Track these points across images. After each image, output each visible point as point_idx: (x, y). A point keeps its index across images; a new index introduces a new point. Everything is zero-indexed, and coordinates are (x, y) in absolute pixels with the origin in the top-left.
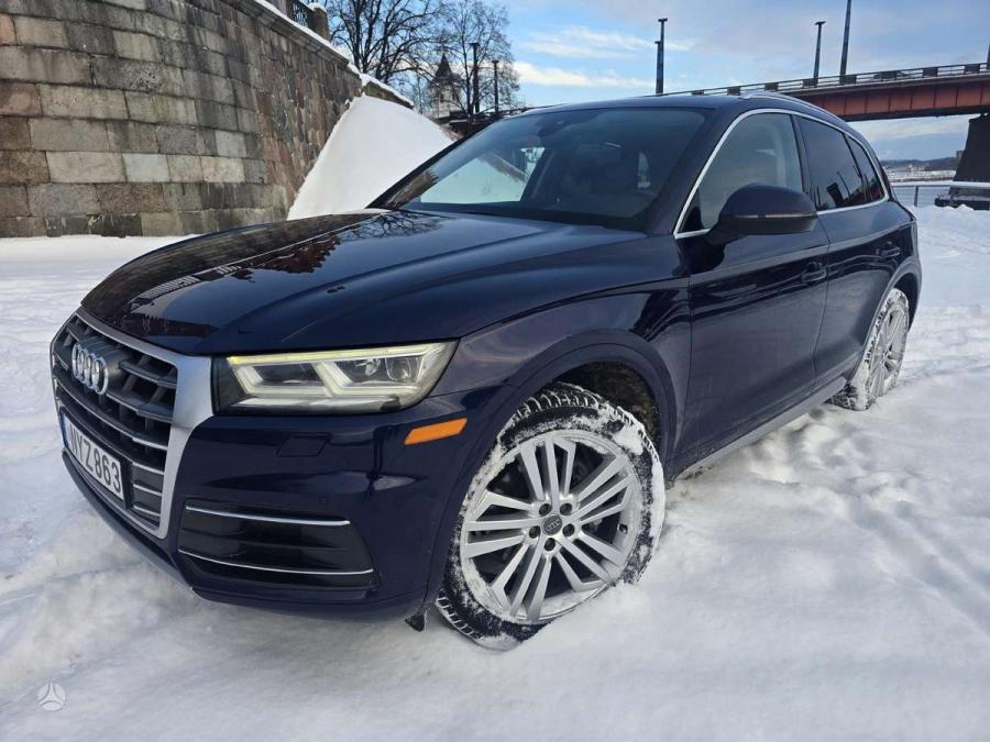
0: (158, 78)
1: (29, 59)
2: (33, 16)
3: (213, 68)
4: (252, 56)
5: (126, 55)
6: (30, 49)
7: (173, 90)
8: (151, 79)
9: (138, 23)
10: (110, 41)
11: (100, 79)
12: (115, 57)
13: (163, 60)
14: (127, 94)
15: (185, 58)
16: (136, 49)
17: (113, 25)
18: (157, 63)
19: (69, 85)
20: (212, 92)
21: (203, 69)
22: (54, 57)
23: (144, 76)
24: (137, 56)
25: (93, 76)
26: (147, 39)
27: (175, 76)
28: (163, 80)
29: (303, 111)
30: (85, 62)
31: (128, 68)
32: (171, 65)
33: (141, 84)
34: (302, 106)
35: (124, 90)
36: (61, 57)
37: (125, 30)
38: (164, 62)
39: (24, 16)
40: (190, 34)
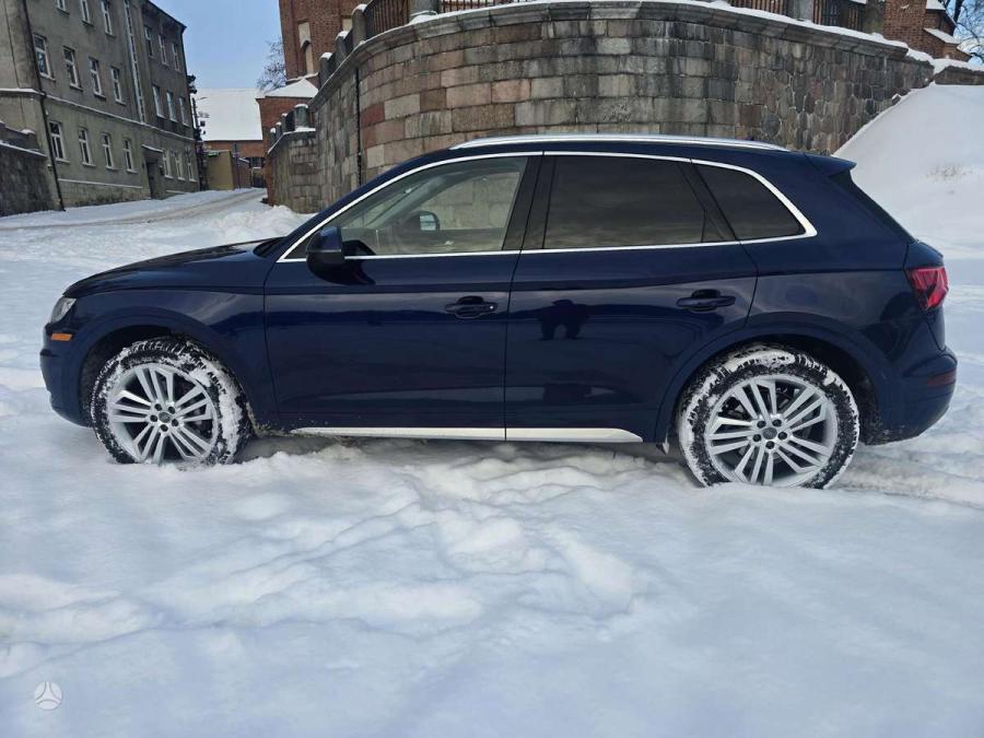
0: (629, 110)
1: (536, 110)
2: (544, 77)
3: (688, 91)
4: (744, 72)
5: (605, 94)
6: (536, 102)
7: (641, 118)
8: (623, 112)
9: (621, 65)
10: (595, 85)
11: (582, 118)
12: (596, 98)
13: (637, 94)
14: (600, 126)
15: (659, 88)
16: (615, 88)
17: (600, 72)
18: (631, 97)
19: (557, 125)
20: (682, 114)
21: (676, 93)
22: (553, 104)
23: (618, 110)
24: (615, 94)
25: (576, 115)
26: (626, 77)
27: (645, 106)
28: (634, 111)
29: (810, 117)
30: (573, 105)
31: (605, 105)
32: (643, 96)
33: (613, 117)
34: (810, 111)
35: (598, 123)
36: (557, 104)
37: (609, 74)
38: (638, 94)
39: (539, 77)
40: (669, 66)
